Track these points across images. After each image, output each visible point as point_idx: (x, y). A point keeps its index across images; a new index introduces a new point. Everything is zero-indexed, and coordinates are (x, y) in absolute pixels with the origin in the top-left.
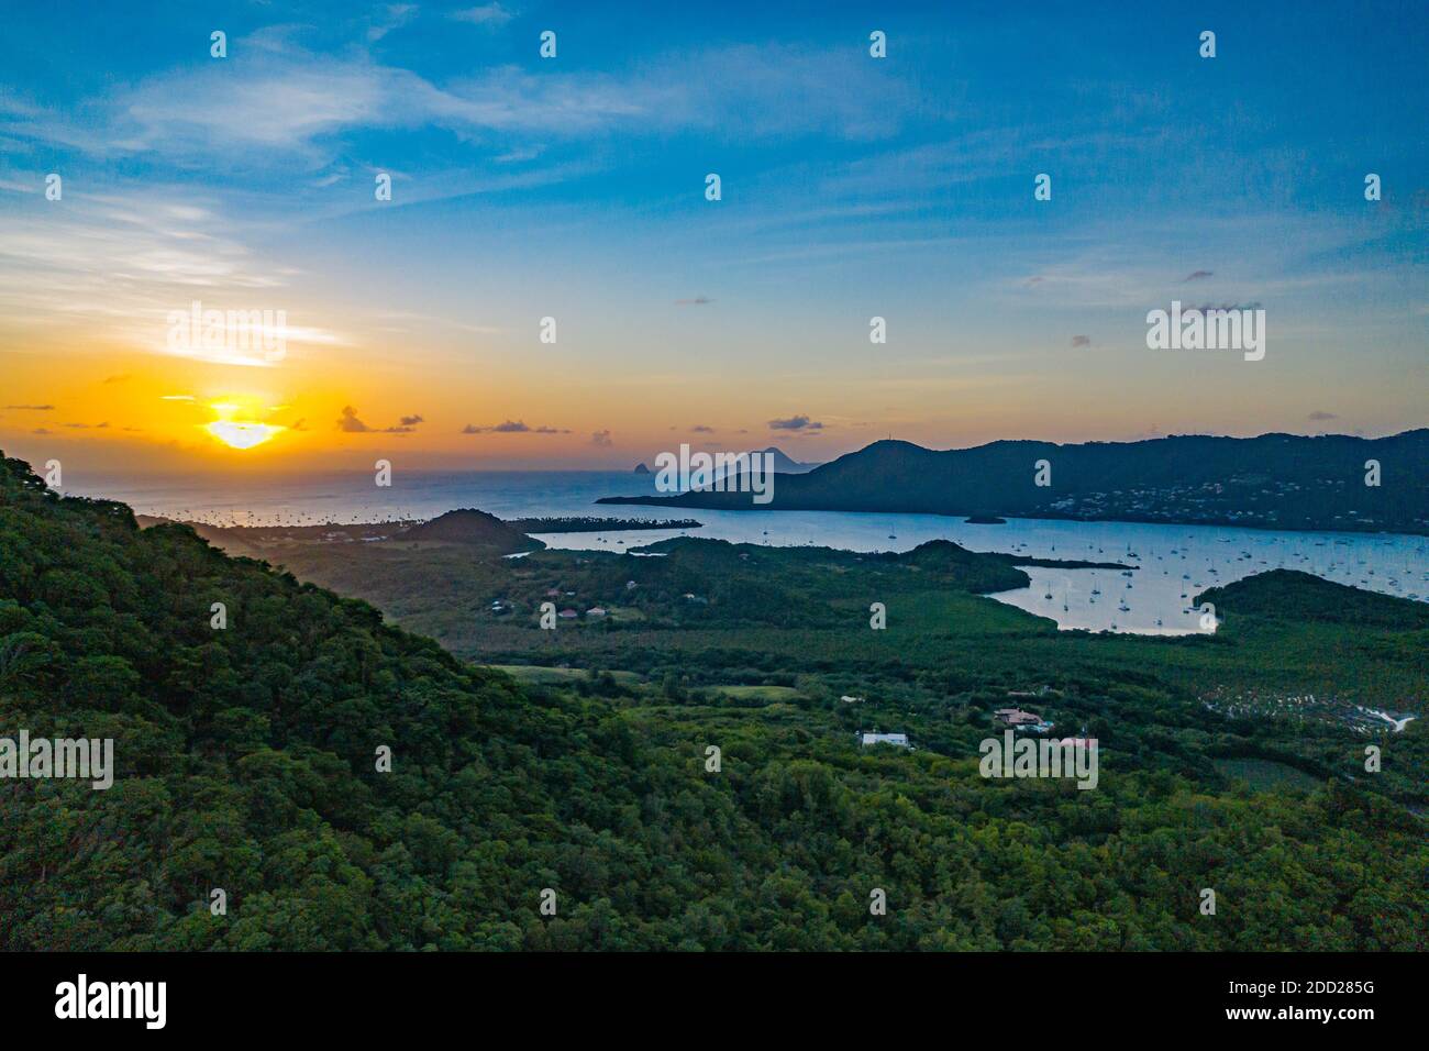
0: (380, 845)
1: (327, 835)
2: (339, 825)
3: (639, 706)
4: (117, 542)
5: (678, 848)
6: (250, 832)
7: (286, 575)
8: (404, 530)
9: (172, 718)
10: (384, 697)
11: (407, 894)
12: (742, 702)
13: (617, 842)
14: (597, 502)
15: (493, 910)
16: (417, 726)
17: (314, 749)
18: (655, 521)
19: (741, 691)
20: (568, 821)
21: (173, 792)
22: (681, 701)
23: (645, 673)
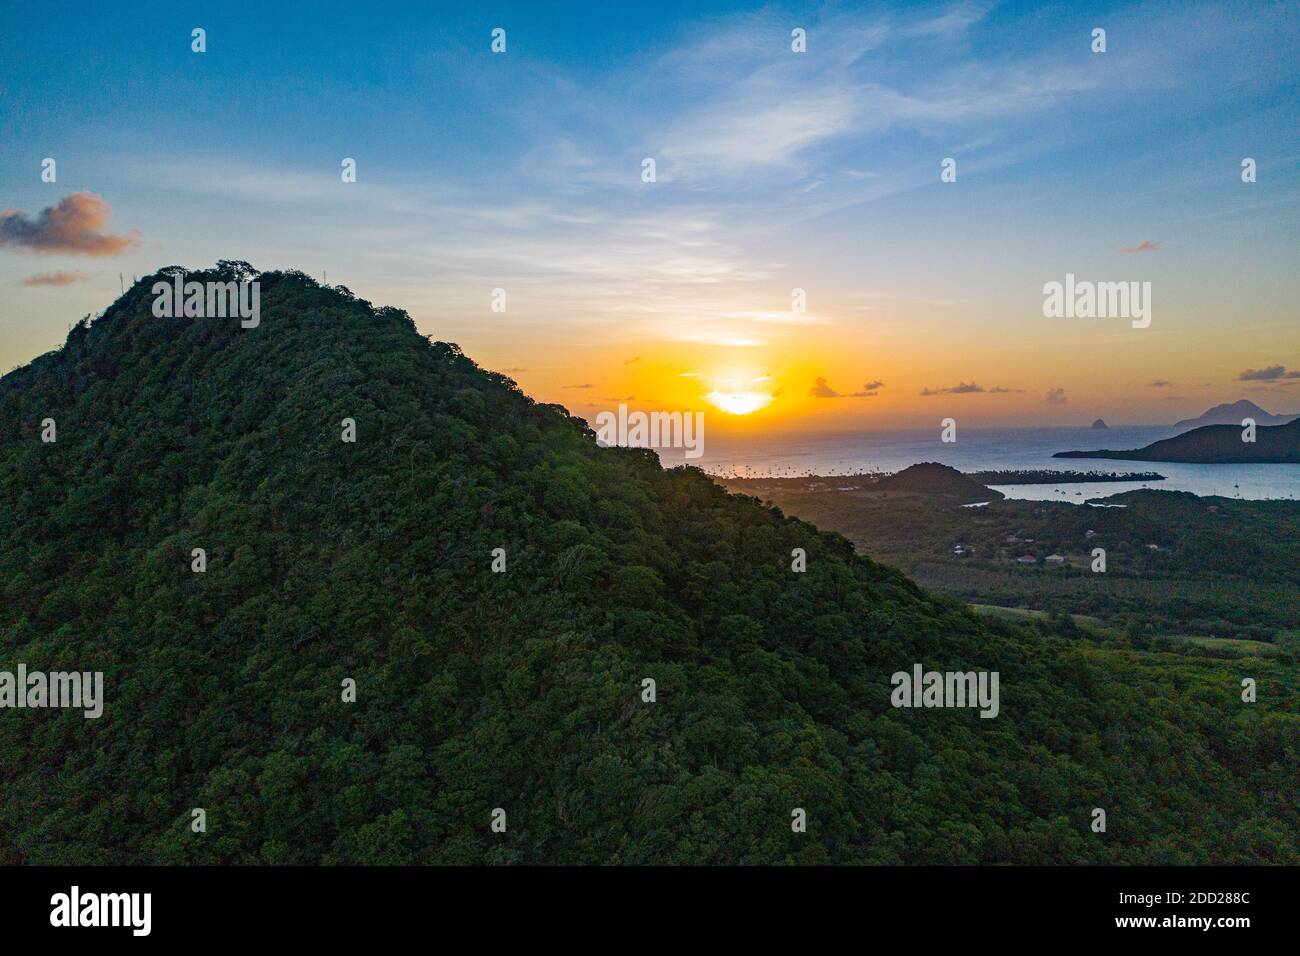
0: (854, 740)
1: (810, 728)
2: (819, 719)
3: (1100, 648)
4: (647, 479)
5: (1141, 782)
6: (747, 717)
7: (774, 509)
8: (874, 481)
9: (688, 619)
10: (857, 616)
11: (877, 784)
12: (1212, 652)
13: (1077, 767)
14: (1055, 456)
15: (956, 812)
16: (884, 643)
17: (798, 654)
18: (1114, 474)
19: (1211, 643)
20: (1027, 741)
21: (690, 677)
22: (1146, 647)
23: (1104, 618)
